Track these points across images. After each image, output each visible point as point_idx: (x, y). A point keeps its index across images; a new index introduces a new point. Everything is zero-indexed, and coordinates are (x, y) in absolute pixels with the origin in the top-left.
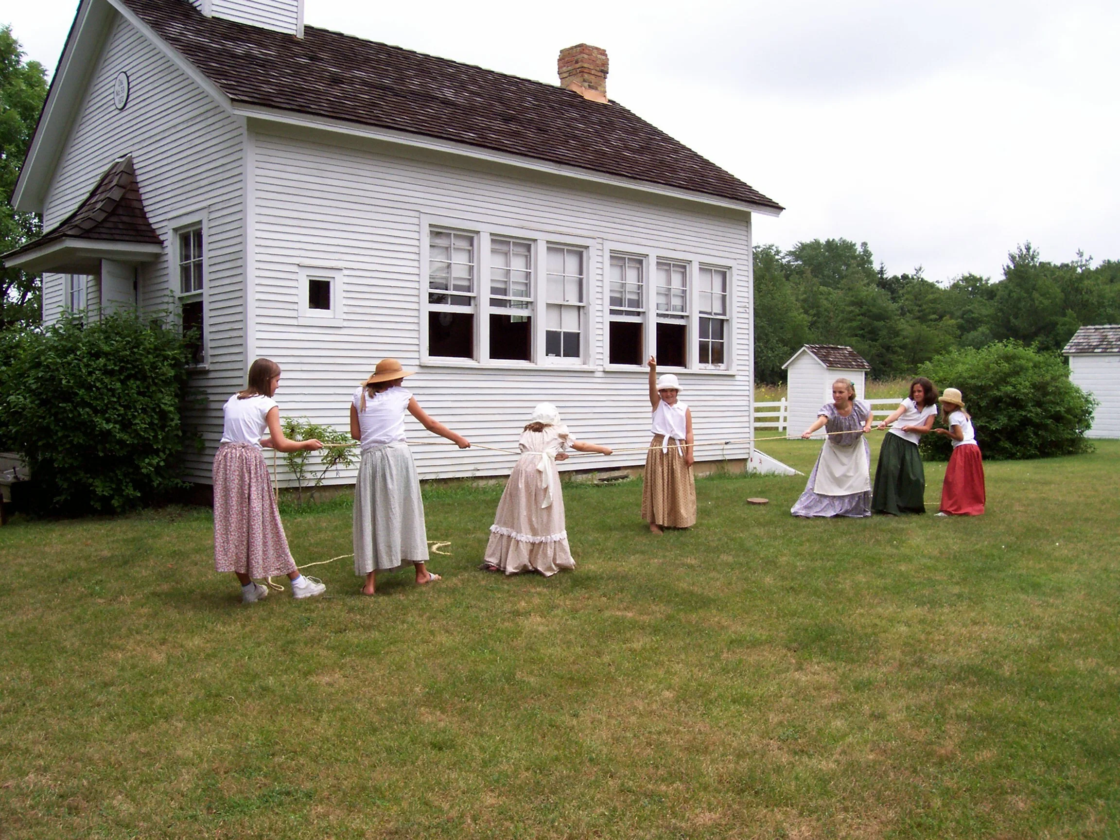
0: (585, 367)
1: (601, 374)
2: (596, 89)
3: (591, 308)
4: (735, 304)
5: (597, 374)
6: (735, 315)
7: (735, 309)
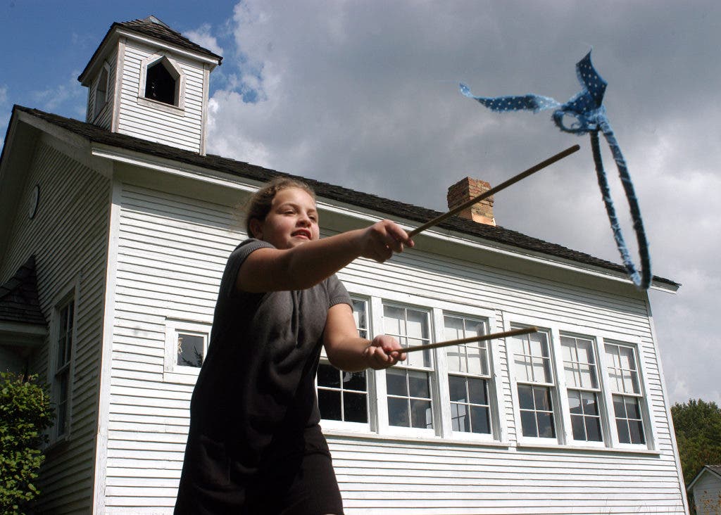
0: (497, 443)
1: (514, 450)
2: (484, 215)
3: (497, 379)
4: (647, 382)
5: (510, 450)
6: (648, 392)
7: (648, 387)
